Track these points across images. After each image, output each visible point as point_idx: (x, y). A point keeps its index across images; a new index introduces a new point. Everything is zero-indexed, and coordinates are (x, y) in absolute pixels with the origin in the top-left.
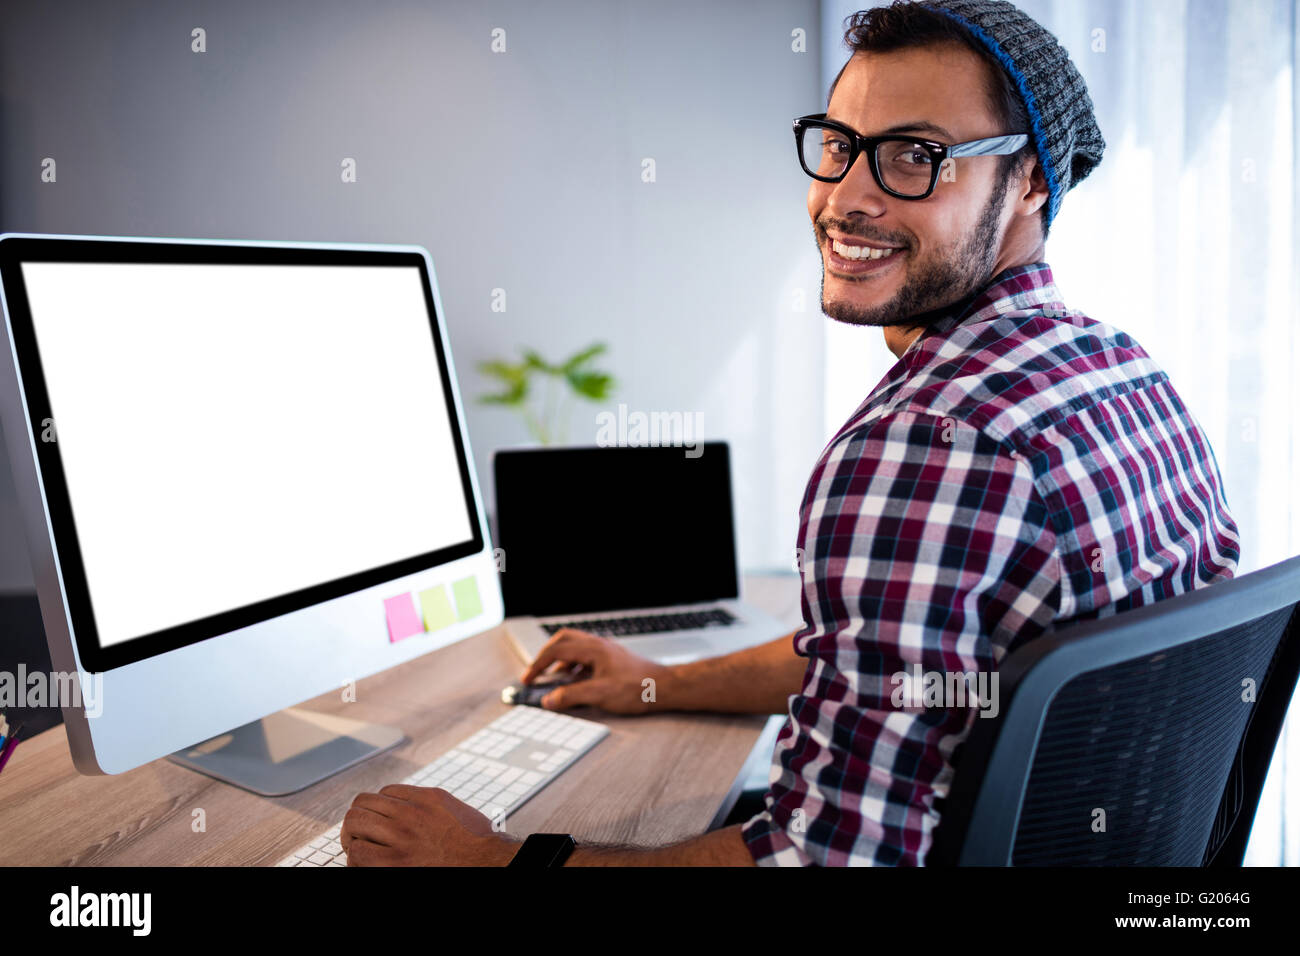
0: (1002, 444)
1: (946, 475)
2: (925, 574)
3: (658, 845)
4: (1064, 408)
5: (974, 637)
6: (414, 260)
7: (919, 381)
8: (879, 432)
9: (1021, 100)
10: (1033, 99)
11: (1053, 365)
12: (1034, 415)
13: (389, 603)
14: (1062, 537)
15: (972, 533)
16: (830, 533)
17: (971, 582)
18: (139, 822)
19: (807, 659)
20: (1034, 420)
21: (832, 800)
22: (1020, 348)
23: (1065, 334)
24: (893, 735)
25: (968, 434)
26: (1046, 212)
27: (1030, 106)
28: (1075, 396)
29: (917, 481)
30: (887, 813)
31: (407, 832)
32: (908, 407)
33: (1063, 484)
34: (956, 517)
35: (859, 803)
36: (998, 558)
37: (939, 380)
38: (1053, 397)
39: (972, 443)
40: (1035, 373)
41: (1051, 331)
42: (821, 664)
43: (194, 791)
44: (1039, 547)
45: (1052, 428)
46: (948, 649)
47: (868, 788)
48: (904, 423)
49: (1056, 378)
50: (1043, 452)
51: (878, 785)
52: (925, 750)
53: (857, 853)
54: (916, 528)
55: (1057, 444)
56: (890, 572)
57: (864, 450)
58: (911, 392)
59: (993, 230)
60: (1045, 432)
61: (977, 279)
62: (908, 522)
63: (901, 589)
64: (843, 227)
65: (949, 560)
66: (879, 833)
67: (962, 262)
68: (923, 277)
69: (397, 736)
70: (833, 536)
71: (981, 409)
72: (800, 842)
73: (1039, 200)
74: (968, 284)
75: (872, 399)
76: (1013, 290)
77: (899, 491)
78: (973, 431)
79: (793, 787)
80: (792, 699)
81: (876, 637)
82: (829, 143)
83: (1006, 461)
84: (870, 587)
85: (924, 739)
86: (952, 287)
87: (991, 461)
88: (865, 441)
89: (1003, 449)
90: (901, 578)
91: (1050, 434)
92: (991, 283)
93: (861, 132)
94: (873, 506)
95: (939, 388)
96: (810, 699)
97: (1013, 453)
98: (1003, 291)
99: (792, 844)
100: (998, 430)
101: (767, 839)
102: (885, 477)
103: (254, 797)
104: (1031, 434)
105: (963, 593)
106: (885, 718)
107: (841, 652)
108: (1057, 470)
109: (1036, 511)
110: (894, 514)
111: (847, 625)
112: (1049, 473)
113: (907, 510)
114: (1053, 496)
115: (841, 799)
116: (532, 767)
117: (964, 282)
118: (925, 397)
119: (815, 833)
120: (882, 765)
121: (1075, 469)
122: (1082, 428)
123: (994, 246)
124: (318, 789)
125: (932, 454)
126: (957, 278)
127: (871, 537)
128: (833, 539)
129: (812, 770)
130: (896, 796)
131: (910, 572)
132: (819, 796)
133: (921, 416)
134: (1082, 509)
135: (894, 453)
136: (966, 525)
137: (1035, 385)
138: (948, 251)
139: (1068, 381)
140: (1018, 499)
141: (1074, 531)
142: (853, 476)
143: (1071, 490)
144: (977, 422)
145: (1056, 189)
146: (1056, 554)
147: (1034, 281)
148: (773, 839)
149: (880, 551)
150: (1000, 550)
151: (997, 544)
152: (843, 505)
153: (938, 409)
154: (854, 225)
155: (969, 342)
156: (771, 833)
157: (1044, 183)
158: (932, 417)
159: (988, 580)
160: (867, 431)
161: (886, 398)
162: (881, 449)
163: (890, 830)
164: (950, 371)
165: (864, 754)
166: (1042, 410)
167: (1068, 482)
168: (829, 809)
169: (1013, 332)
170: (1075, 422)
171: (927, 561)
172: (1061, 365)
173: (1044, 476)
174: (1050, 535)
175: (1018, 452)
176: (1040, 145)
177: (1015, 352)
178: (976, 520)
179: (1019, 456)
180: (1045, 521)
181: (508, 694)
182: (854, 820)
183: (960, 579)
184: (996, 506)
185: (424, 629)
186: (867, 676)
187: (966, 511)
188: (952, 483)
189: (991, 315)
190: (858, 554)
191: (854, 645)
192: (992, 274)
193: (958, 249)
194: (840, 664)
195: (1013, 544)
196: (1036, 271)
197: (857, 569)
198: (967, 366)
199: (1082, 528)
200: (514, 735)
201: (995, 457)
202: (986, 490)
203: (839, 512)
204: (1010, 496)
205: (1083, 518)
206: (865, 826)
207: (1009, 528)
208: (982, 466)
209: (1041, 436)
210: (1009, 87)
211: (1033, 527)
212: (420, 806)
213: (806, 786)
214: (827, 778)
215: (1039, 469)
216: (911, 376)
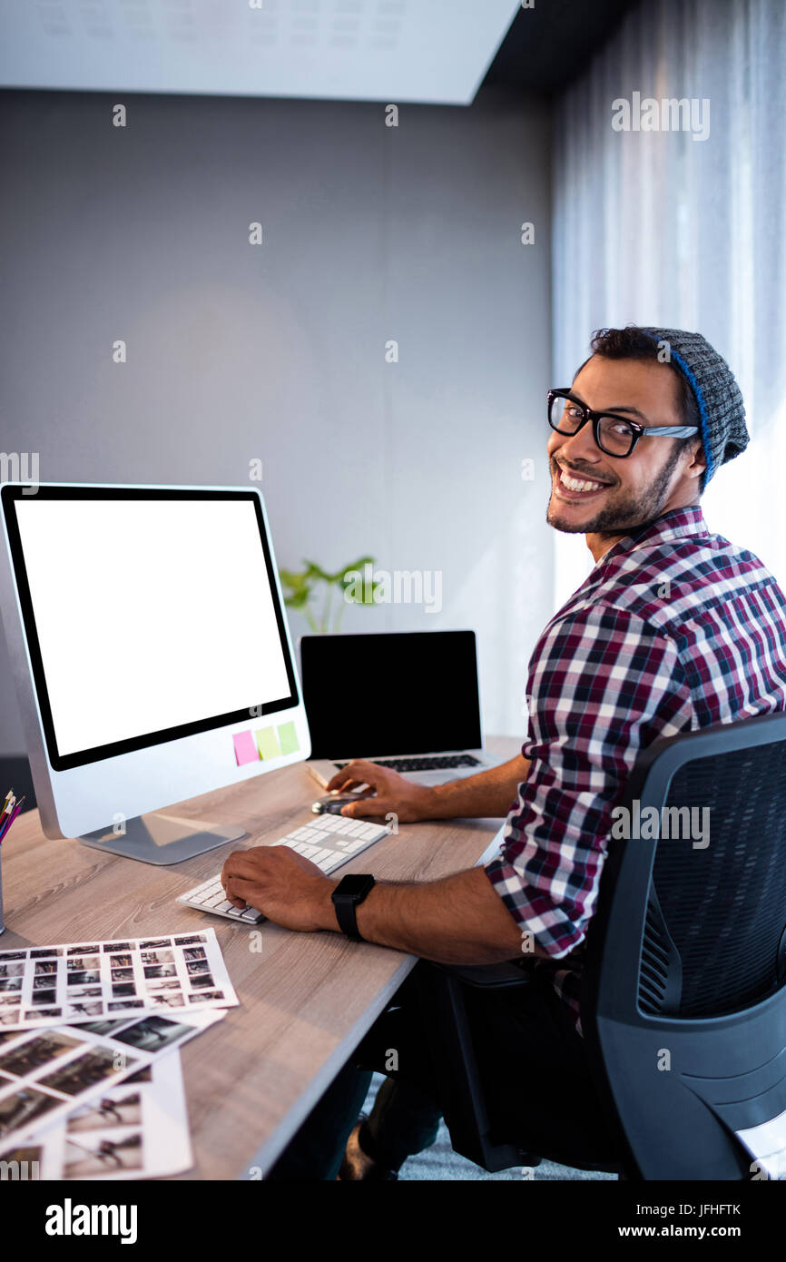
0: (659, 630)
1: (623, 649)
2: (607, 711)
3: (430, 880)
4: (700, 607)
5: (635, 751)
6: (252, 497)
7: (609, 586)
8: (582, 618)
9: (697, 404)
10: (705, 405)
11: (695, 578)
12: (681, 612)
13: (235, 737)
14: (694, 690)
15: (637, 687)
16: (548, 682)
17: (635, 717)
18: (75, 878)
19: (529, 761)
20: (680, 615)
21: (542, 846)
22: (675, 565)
23: (705, 555)
24: (583, 807)
25: (639, 623)
26: (703, 479)
27: (702, 409)
28: (708, 599)
29: (605, 652)
30: (576, 855)
31: (266, 872)
32: (600, 603)
33: (696, 656)
34: (628, 675)
35: (559, 848)
36: (653, 702)
37: (622, 586)
38: (694, 600)
39: (641, 628)
40: (683, 583)
41: (696, 554)
42: (539, 762)
43: (107, 862)
44: (679, 696)
45: (692, 620)
46: (619, 757)
47: (565, 840)
48: (597, 614)
49: (697, 587)
50: (684, 636)
51: (572, 837)
52: (602, 816)
53: (558, 879)
54: (603, 681)
55: (694, 631)
56: (586, 709)
57: (572, 629)
58: (604, 593)
59: (666, 485)
60: (687, 623)
61: (650, 515)
62: (598, 677)
63: (592, 719)
64: (570, 465)
65: (622, 702)
66: (572, 866)
67: (643, 501)
68: (617, 507)
69: (241, 833)
70: (550, 684)
71: (647, 607)
72: (521, 871)
73: (699, 470)
74: (645, 516)
75: (578, 595)
76: (673, 524)
77: (593, 658)
78: (641, 621)
79: (518, 839)
80: (520, 785)
81: (574, 748)
82: (569, 409)
83: (660, 640)
84: (572, 717)
85: (601, 809)
86: (634, 516)
87: (651, 640)
88: (573, 624)
89: (659, 633)
90: (592, 712)
91: (690, 624)
92: (659, 519)
93: (591, 408)
94: (577, 667)
95: (621, 591)
96: (531, 785)
97: (666, 636)
98: (666, 525)
99: (516, 873)
100: (657, 621)
101: (500, 871)
102: (585, 648)
103: (150, 866)
104: (678, 624)
105: (630, 723)
106: (578, 796)
107: (552, 756)
108: (692, 647)
109: (679, 673)
110: (589, 672)
111: (558, 740)
112: (687, 650)
113: (598, 670)
114: (690, 664)
115: (548, 846)
116: (339, 849)
117: (642, 514)
118: (612, 596)
119: (531, 867)
120: (576, 825)
121: (704, 647)
122: (711, 619)
123: (665, 495)
124: (192, 861)
125: (615, 634)
126: (638, 511)
127: (575, 686)
128: (550, 686)
129: (530, 828)
130: (582, 844)
131: (598, 709)
132: (535, 844)
133: (609, 610)
134: (707, 672)
135: (591, 632)
136: (634, 681)
137: (682, 591)
138: (636, 492)
139: (704, 589)
140: (668, 665)
141: (701, 687)
142: (564, 646)
143: (701, 661)
144: (644, 616)
145: (712, 464)
146: (689, 701)
147: (688, 519)
148: (504, 872)
149: (580, 696)
150: (654, 697)
151: (653, 693)
152: (558, 665)
153: (620, 605)
154: (578, 467)
155: (642, 560)
156: (503, 868)
157: (704, 459)
158: (616, 610)
159: (647, 716)
160: (573, 617)
161: (588, 596)
162: (583, 630)
163: (578, 865)
164: (630, 579)
165: (565, 818)
166: (686, 609)
167: (699, 655)
168: (540, 852)
169: (672, 554)
170: (707, 615)
171: (609, 703)
172: (701, 577)
173: (684, 652)
174: (686, 689)
175: (669, 635)
176: (705, 435)
177: (672, 568)
178: (641, 678)
179: (669, 638)
180: (684, 679)
181: (316, 807)
182: (556, 858)
183: (629, 714)
184: (653, 670)
185: (260, 757)
186: (568, 771)
187: (634, 672)
188: (626, 654)
189: (659, 542)
190: (566, 697)
191: (560, 752)
192: (661, 512)
193: (642, 492)
194: (551, 762)
195: (663, 693)
196: (691, 512)
197: (565, 706)
198: (640, 577)
199: (706, 685)
200: (324, 830)
201: (655, 638)
202: (647, 659)
203: (555, 669)
204: (662, 663)
205: (707, 677)
206: (563, 862)
207: (661, 683)
208: (646, 644)
209: (684, 625)
210: (690, 395)
211: (676, 683)
212: (273, 855)
213: (526, 838)
214: (539, 833)
215: (681, 647)
216: (605, 581)
